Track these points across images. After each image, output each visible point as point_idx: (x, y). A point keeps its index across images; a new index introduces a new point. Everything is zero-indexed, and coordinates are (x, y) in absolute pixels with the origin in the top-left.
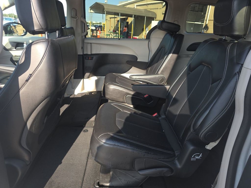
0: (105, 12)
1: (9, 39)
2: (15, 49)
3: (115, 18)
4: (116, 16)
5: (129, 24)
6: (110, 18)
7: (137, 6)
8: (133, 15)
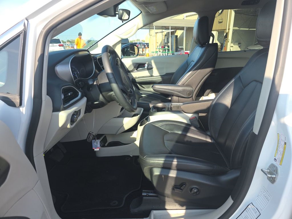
0: (154, 27)
1: (132, 61)
2: (136, 71)
3: (162, 32)
4: (163, 30)
5: (178, 37)
6: (156, 33)
7: (186, 17)
8: (184, 27)
